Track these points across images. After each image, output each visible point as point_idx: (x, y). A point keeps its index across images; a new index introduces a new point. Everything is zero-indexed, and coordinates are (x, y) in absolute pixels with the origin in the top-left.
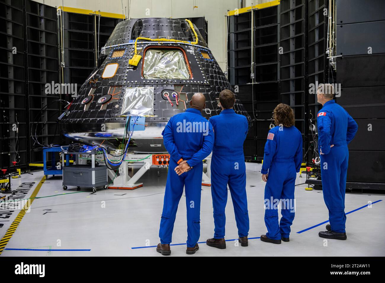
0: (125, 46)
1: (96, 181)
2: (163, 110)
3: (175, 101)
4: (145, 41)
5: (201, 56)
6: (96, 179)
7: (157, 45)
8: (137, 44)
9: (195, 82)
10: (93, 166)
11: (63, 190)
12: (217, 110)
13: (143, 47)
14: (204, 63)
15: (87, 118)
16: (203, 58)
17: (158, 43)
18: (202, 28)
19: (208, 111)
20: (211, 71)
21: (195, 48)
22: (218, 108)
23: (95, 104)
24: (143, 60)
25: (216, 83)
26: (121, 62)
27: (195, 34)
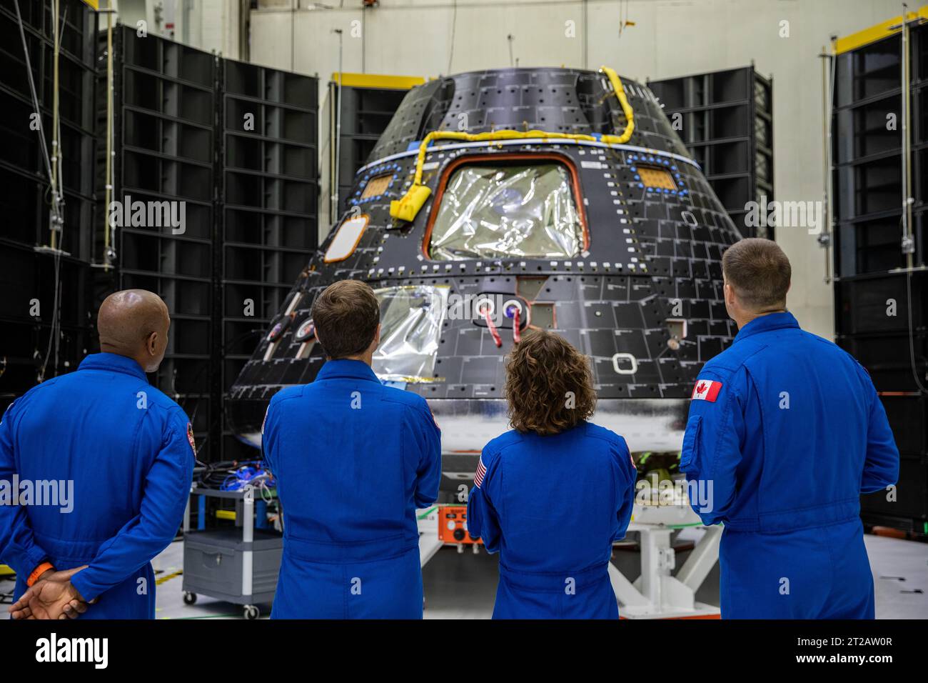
0: (397, 161)
1: (254, 586)
2: (467, 359)
3: (512, 328)
4: (451, 143)
5: (636, 180)
6: (254, 579)
7: (483, 151)
8: (427, 154)
9: (593, 264)
10: (248, 536)
11: (182, 603)
12: (662, 361)
13: (441, 161)
14: (643, 203)
15: (261, 383)
16: (641, 185)
17: (486, 147)
18: (747, 102)
19: (626, 364)
20: (668, 231)
21: (614, 155)
22: (670, 353)
23: (289, 339)
24: (433, 201)
25: (681, 268)
26: (377, 212)
27: (628, 110)
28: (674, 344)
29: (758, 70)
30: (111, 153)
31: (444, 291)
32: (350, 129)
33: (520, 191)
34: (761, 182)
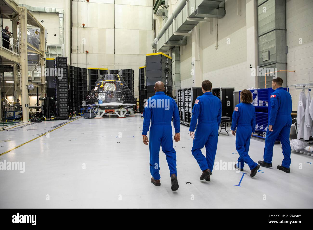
0: (100, 82)
1: (91, 116)
5: (120, 84)
7: (108, 82)
9: (117, 91)
10: (90, 112)
13: (104, 82)
14: (120, 86)
15: (90, 101)
18: (131, 72)
19: (119, 99)
20: (122, 88)
21: (118, 82)
22: (122, 98)
23: (92, 97)
24: (104, 86)
25: (123, 91)
26: (99, 86)
27: (119, 78)
28: (123, 97)
29: (132, 69)
30: (69, 78)
31: (105, 93)
32: (90, 74)
33: (111, 85)
34: (133, 80)
